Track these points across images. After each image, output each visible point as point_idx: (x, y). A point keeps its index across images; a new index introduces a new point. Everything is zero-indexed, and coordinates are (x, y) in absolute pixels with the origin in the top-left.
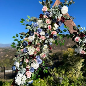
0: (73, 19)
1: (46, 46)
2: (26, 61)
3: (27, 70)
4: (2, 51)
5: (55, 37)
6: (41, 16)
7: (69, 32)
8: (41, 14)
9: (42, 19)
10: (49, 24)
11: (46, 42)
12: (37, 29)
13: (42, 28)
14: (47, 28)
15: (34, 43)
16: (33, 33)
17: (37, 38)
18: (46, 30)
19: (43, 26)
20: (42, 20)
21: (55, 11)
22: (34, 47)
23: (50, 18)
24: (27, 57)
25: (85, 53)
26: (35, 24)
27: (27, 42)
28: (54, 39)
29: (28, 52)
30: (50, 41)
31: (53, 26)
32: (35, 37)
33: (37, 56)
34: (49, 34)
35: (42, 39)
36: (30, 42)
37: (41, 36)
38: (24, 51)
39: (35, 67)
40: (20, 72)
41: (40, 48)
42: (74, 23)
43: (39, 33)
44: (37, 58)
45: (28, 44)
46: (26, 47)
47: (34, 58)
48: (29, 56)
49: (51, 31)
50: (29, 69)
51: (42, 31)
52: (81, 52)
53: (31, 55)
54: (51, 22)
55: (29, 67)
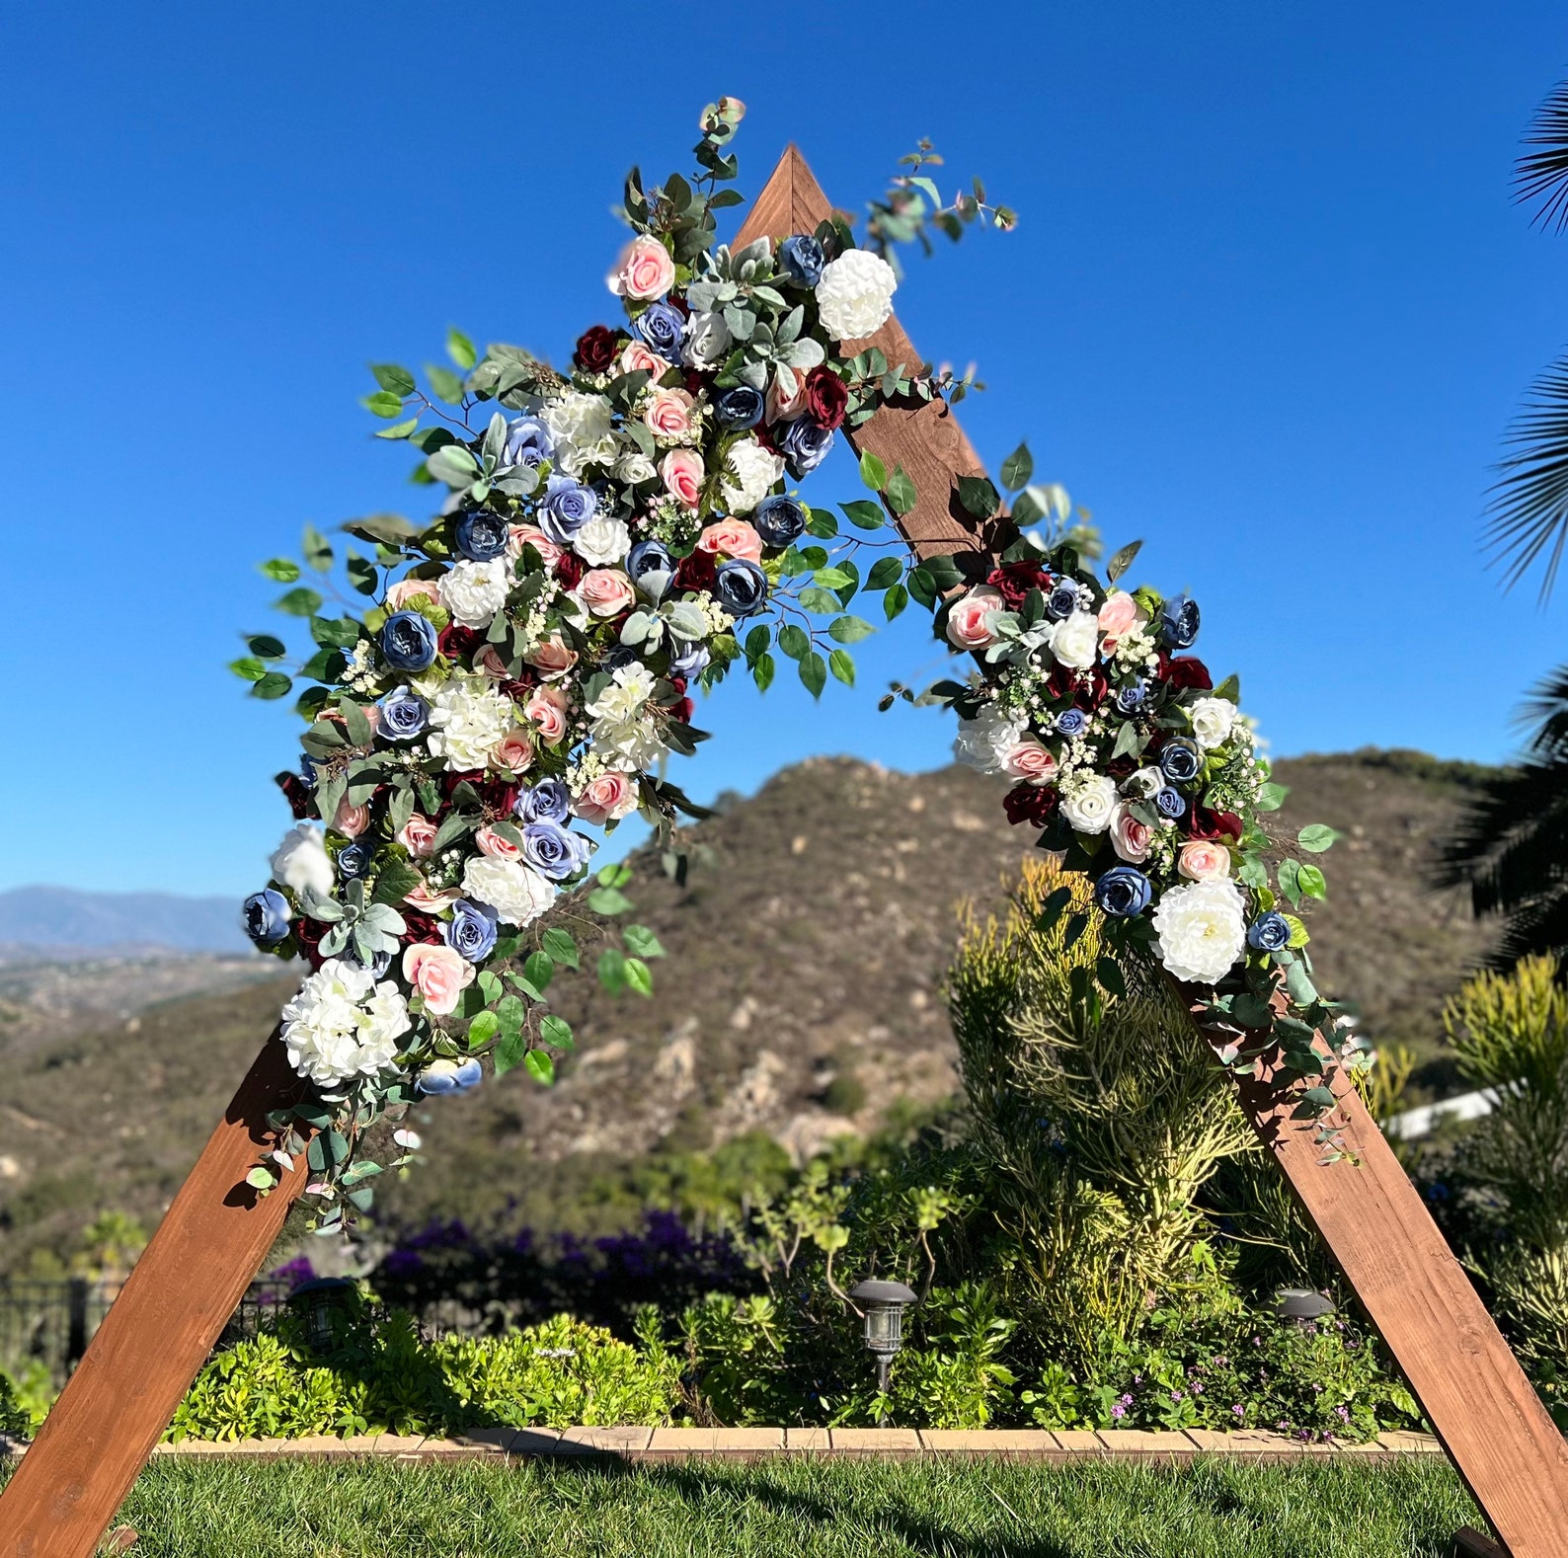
0: (958, 394)
1: (635, 682)
2: (409, 830)
3: (421, 927)
5: (736, 581)
6: (597, 350)
7: (906, 535)
8: (597, 332)
9: (601, 382)
10: (680, 446)
11: (640, 628)
12: (543, 488)
13: (596, 477)
14: (657, 486)
15: (510, 631)
16: (496, 528)
17: (536, 588)
18: (643, 510)
19: (608, 461)
20: (606, 392)
21: (750, 307)
22: (505, 688)
23: (687, 378)
24: (423, 793)
25: (1047, 774)
26: (518, 431)
27: (428, 621)
28: (724, 610)
29: (430, 740)
30: (682, 621)
31: (720, 469)
32: (512, 579)
33: (527, 788)
34: (678, 553)
35: (591, 601)
36: (456, 624)
37: (588, 568)
38: (393, 725)
39: (508, 898)
40: (341, 946)
41: (571, 706)
42: (966, 442)
43: (568, 537)
44: (532, 815)
45: (436, 652)
46: (415, 683)
47: (496, 805)
48: (449, 781)
49: (699, 524)
50: (439, 920)
51: (597, 511)
52: (1009, 756)
53: (462, 769)
54: (698, 418)
55: (436, 905)
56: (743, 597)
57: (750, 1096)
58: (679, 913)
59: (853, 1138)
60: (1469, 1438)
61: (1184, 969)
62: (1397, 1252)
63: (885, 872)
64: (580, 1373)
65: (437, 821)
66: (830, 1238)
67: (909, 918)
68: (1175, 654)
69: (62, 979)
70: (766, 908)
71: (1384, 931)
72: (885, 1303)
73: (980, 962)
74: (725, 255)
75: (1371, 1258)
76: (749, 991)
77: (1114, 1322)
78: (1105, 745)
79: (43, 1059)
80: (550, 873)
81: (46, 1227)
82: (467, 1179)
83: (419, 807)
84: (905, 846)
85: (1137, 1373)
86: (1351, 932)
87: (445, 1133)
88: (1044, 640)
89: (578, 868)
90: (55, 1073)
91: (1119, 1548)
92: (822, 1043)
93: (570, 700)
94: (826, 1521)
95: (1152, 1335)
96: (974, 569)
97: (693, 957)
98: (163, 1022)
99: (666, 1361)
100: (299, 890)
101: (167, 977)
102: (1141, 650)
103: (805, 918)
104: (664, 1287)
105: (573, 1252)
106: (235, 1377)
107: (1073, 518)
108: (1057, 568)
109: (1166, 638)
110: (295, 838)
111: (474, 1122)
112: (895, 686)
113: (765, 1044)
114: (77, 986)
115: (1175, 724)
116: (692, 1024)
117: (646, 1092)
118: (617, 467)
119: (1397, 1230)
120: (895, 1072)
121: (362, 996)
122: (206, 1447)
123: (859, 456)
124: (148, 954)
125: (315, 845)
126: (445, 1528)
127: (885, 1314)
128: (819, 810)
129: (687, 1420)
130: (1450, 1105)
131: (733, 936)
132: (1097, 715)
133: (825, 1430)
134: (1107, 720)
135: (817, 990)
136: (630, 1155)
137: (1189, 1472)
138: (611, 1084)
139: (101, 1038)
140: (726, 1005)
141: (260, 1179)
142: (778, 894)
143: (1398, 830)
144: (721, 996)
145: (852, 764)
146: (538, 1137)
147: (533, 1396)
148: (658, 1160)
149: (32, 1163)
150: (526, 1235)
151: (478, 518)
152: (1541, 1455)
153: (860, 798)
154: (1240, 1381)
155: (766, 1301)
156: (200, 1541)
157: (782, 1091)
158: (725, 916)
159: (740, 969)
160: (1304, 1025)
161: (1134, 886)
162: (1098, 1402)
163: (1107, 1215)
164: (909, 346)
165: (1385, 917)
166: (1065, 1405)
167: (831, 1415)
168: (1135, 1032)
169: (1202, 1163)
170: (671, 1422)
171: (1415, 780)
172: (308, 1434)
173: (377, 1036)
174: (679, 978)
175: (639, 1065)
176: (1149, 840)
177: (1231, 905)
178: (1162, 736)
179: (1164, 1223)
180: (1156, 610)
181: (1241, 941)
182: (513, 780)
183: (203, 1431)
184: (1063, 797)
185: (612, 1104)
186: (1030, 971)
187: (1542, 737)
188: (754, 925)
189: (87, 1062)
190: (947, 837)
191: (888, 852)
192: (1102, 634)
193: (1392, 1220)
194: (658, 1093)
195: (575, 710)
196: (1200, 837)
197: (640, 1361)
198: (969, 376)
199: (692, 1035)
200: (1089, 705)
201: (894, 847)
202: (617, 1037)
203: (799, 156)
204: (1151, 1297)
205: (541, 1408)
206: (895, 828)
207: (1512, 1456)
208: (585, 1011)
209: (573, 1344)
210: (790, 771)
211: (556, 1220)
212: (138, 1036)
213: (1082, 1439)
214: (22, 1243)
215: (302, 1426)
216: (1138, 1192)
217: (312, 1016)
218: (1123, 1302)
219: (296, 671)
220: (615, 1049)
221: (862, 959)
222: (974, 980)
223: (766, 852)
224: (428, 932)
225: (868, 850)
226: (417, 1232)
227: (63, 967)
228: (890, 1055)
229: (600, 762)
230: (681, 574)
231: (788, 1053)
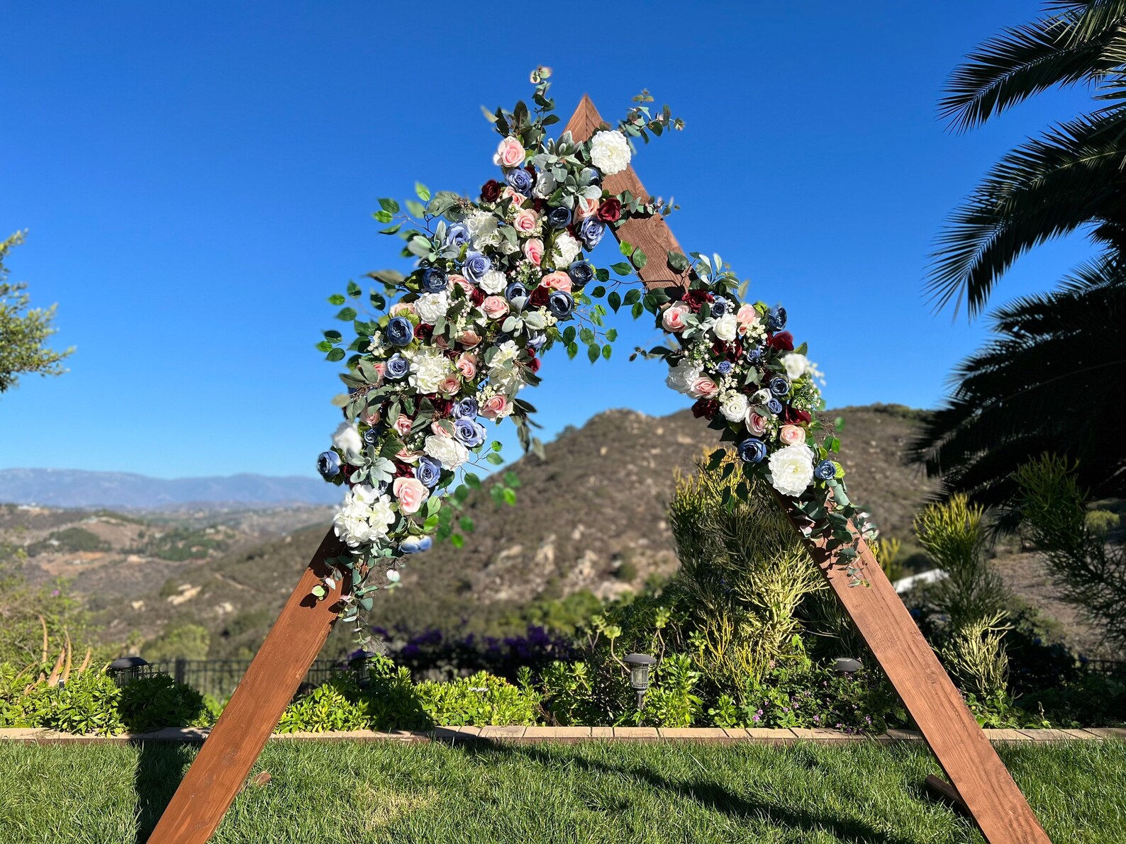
0: (667, 211)
1: (509, 350)
2: (399, 423)
3: (403, 470)
4: (139, 552)
5: (559, 301)
6: (491, 191)
7: (642, 278)
8: (491, 182)
9: (493, 206)
10: (531, 237)
11: (511, 324)
12: (464, 257)
13: (490, 251)
14: (522, 255)
15: (447, 328)
16: (442, 277)
17: (461, 305)
18: (513, 267)
19: (495, 244)
21: (564, 167)
22: (446, 353)
23: (536, 204)
24: (406, 404)
25: (714, 393)
26: (453, 230)
27: (409, 321)
28: (552, 315)
29: (410, 379)
30: (532, 320)
31: (552, 247)
32: (450, 301)
33: (457, 403)
34: (530, 288)
35: (488, 311)
36: (422, 323)
37: (487, 295)
38: (392, 372)
39: (446, 456)
40: (362, 479)
41: (478, 362)
42: (671, 234)
43: (477, 280)
44: (459, 415)
45: (413, 336)
46: (403, 351)
47: (440, 410)
48: (418, 398)
49: (540, 274)
50: (413, 466)
51: (490, 268)
52: (694, 384)
53: (425, 393)
54: (540, 223)
55: (411, 459)
56: (562, 309)
57: (581, 572)
58: (547, 484)
59: (631, 593)
60: (932, 726)
61: (783, 488)
62: (893, 632)
63: (645, 464)
64: (491, 700)
65: (413, 418)
66: (612, 632)
67: (657, 486)
68: (775, 333)
69: (255, 517)
70: (588, 481)
71: (887, 492)
72: (640, 665)
73: (685, 497)
74: (551, 143)
75: (880, 635)
76: (580, 521)
77: (754, 674)
78: (741, 378)
79: (245, 556)
80: (467, 444)
81: (244, 637)
82: (445, 613)
83: (404, 411)
84: (654, 451)
85: (766, 700)
86: (872, 492)
87: (435, 591)
88: (710, 326)
89: (481, 442)
90: (251, 562)
91: (757, 786)
92: (616, 547)
93: (478, 359)
94: (609, 772)
95: (773, 681)
96: (675, 294)
97: (553, 505)
98: (302, 538)
99: (534, 694)
100: (345, 451)
101: (304, 516)
102: (759, 331)
103: (607, 486)
104: (537, 663)
105: (494, 646)
106: (322, 700)
107: (723, 269)
108: (716, 293)
109: (771, 326)
110: (343, 427)
111: (449, 585)
112: (637, 349)
113: (588, 547)
114: (262, 521)
115: (777, 368)
116: (553, 537)
117: (531, 571)
118: (500, 247)
119: (892, 620)
120: (651, 561)
121: (372, 502)
122: (307, 735)
123: (619, 242)
124: (295, 506)
125: (354, 429)
126: (422, 775)
127: (641, 670)
128: (613, 435)
129: (544, 723)
130: (922, 576)
131: (573, 495)
132: (737, 364)
133: (611, 728)
134: (743, 366)
135: (613, 521)
136: (523, 601)
137: (793, 748)
138: (514, 567)
139: (273, 546)
140: (569, 528)
141: (318, 591)
142: (594, 474)
143: (893, 443)
144: (567, 524)
145: (629, 412)
146: (479, 593)
147: (467, 711)
148: (537, 603)
149: (239, 606)
150: (471, 637)
151: (433, 272)
152: (969, 735)
153: (633, 428)
154: (817, 704)
155: (583, 665)
156: (301, 780)
157: (597, 570)
158: (568, 485)
159: (576, 511)
160: (843, 517)
161: (758, 447)
162: (747, 713)
163: (750, 622)
164: (643, 189)
165: (887, 485)
166: (730, 716)
167: (615, 721)
168: (762, 530)
169: (796, 596)
170: (536, 724)
171: (900, 419)
172: (358, 729)
173: (377, 523)
174: (546, 515)
175: (527, 557)
176: (766, 424)
177: (806, 457)
178: (769, 374)
179: (778, 626)
180: (765, 312)
181: (811, 475)
182: (449, 398)
183: (306, 727)
184: (721, 404)
185: (515, 576)
186: (709, 501)
187: (961, 389)
188: (582, 490)
189: (266, 557)
190: (675, 447)
191: (646, 454)
192: (739, 324)
193: (890, 616)
194: (537, 571)
195: (481, 364)
196: (790, 423)
197: (520, 695)
198: (671, 204)
199: (553, 542)
200: (733, 358)
201: (649, 452)
202: (517, 544)
203: (589, 100)
204: (772, 663)
205: (471, 717)
206: (650, 443)
207: (954, 736)
208: (502, 531)
209: (488, 686)
210: (600, 416)
211: (485, 631)
212: (290, 544)
213: (738, 732)
214: (234, 644)
215: (354, 725)
216: (765, 611)
217: (347, 511)
218: (758, 664)
219: (347, 347)
220: (516, 550)
221: (634, 506)
222: (682, 505)
223: (588, 454)
224: (407, 472)
225: (637, 453)
226: (417, 636)
227: (255, 512)
228: (649, 553)
229: (493, 389)
230: (532, 298)
231: (599, 551)
